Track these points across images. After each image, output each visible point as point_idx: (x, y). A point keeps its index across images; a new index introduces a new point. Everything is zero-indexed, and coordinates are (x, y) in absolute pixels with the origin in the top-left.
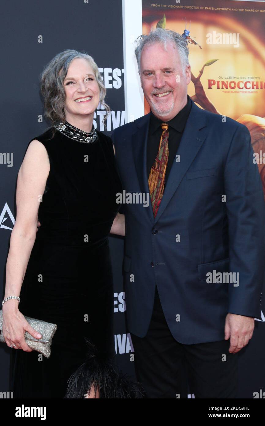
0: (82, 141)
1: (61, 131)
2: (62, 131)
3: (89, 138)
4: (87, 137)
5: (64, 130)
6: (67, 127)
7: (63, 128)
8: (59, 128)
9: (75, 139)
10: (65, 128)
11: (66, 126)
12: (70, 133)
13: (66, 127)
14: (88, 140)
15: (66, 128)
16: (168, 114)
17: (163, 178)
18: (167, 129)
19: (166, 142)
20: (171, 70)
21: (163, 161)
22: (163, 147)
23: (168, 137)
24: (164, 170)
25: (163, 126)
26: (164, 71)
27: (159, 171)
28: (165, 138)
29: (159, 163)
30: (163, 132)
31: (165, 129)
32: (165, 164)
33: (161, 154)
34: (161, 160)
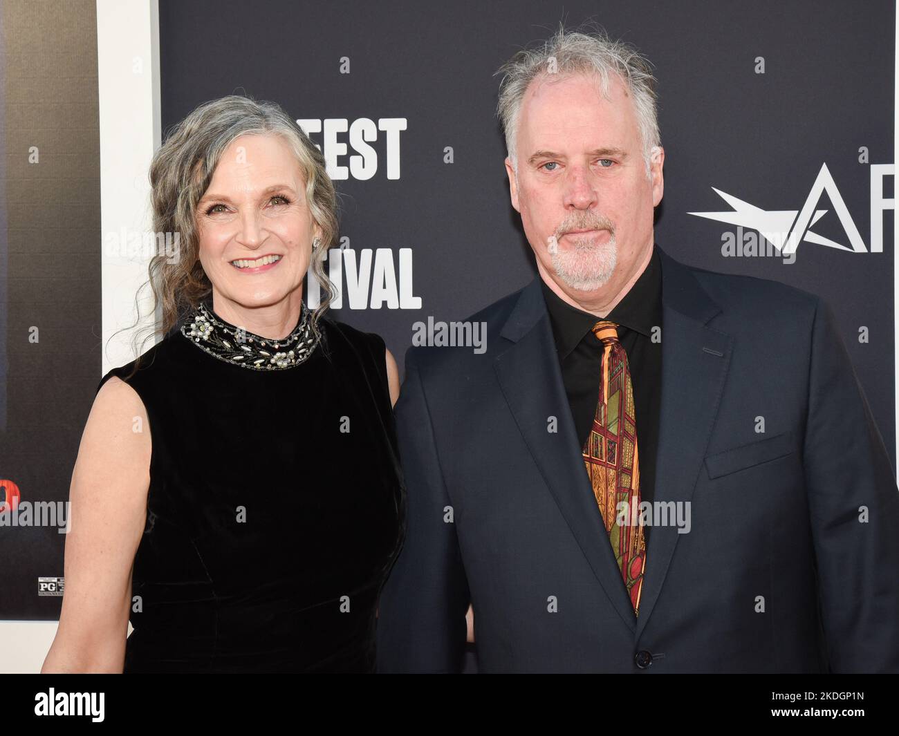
0: (261, 364)
1: (198, 340)
2: (202, 341)
3: (284, 354)
4: (275, 354)
5: (206, 338)
6: (216, 327)
7: (204, 332)
8: (193, 333)
9: (241, 361)
10: (208, 333)
11: (211, 324)
12: (223, 347)
13: (211, 328)
14: (281, 361)
15: (212, 333)
16: (600, 284)
17: (633, 488)
18: (615, 338)
19: (625, 377)
20: (617, 157)
21: (626, 434)
22: (618, 393)
23: (627, 360)
24: (633, 464)
25: (600, 330)
26: (594, 157)
27: (616, 467)
28: (617, 365)
29: (610, 443)
30: (608, 349)
31: (611, 339)
32: (634, 446)
33: (616, 415)
34: (616, 434)
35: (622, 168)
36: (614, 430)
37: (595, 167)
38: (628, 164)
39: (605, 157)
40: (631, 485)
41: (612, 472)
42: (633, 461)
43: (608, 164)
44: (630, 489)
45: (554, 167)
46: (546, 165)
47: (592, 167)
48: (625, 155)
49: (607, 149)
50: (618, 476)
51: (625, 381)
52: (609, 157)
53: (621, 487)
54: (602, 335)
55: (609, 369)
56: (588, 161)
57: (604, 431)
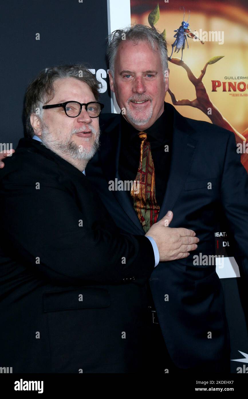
16: (145, 123)
17: (152, 191)
18: (146, 138)
19: (149, 152)
20: (154, 74)
21: (149, 172)
22: (146, 157)
23: (150, 145)
24: (151, 182)
25: (140, 134)
26: (145, 73)
27: (145, 184)
28: (146, 147)
29: (143, 175)
30: (143, 142)
31: (144, 138)
32: (152, 176)
33: (145, 165)
34: (145, 172)
35: (155, 78)
36: (144, 170)
37: (145, 77)
38: (157, 76)
39: (149, 74)
40: (151, 190)
41: (144, 186)
42: (152, 181)
43: (150, 76)
44: (151, 191)
45: (129, 77)
46: (126, 76)
47: (144, 77)
48: (157, 73)
49: (150, 70)
50: (146, 187)
51: (149, 153)
52: (151, 74)
53: (147, 191)
54: (141, 136)
55: (143, 148)
56: (143, 75)
57: (141, 171)
